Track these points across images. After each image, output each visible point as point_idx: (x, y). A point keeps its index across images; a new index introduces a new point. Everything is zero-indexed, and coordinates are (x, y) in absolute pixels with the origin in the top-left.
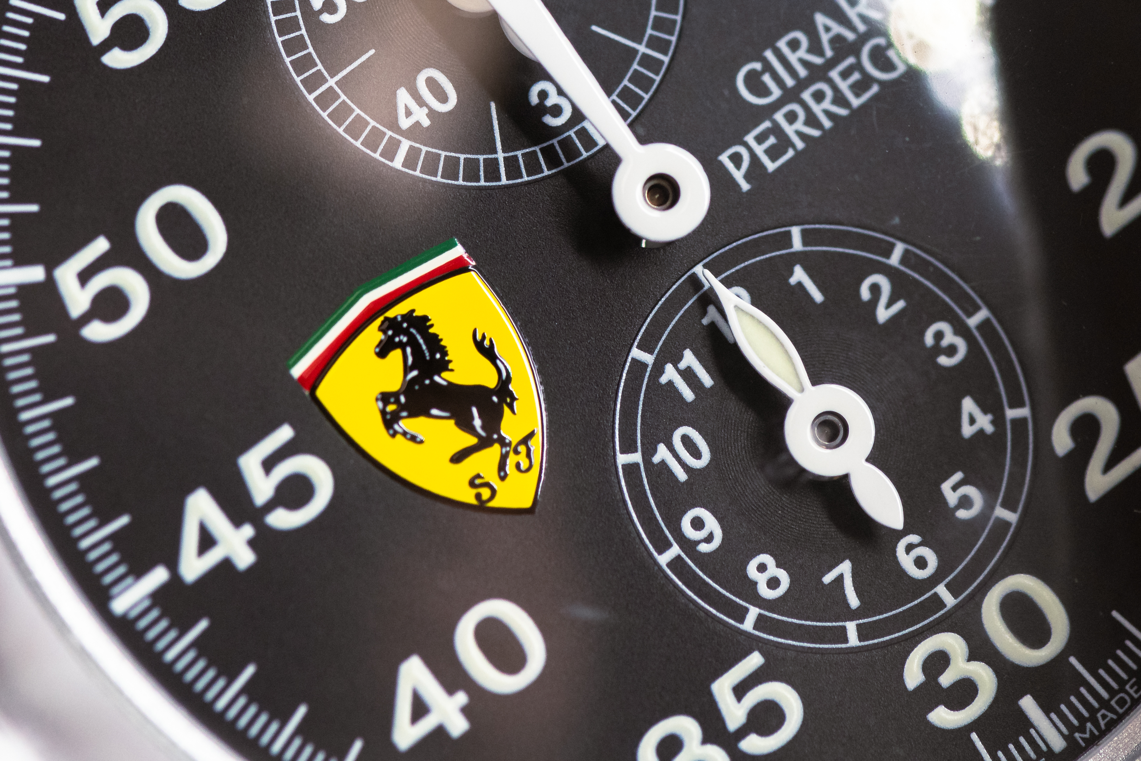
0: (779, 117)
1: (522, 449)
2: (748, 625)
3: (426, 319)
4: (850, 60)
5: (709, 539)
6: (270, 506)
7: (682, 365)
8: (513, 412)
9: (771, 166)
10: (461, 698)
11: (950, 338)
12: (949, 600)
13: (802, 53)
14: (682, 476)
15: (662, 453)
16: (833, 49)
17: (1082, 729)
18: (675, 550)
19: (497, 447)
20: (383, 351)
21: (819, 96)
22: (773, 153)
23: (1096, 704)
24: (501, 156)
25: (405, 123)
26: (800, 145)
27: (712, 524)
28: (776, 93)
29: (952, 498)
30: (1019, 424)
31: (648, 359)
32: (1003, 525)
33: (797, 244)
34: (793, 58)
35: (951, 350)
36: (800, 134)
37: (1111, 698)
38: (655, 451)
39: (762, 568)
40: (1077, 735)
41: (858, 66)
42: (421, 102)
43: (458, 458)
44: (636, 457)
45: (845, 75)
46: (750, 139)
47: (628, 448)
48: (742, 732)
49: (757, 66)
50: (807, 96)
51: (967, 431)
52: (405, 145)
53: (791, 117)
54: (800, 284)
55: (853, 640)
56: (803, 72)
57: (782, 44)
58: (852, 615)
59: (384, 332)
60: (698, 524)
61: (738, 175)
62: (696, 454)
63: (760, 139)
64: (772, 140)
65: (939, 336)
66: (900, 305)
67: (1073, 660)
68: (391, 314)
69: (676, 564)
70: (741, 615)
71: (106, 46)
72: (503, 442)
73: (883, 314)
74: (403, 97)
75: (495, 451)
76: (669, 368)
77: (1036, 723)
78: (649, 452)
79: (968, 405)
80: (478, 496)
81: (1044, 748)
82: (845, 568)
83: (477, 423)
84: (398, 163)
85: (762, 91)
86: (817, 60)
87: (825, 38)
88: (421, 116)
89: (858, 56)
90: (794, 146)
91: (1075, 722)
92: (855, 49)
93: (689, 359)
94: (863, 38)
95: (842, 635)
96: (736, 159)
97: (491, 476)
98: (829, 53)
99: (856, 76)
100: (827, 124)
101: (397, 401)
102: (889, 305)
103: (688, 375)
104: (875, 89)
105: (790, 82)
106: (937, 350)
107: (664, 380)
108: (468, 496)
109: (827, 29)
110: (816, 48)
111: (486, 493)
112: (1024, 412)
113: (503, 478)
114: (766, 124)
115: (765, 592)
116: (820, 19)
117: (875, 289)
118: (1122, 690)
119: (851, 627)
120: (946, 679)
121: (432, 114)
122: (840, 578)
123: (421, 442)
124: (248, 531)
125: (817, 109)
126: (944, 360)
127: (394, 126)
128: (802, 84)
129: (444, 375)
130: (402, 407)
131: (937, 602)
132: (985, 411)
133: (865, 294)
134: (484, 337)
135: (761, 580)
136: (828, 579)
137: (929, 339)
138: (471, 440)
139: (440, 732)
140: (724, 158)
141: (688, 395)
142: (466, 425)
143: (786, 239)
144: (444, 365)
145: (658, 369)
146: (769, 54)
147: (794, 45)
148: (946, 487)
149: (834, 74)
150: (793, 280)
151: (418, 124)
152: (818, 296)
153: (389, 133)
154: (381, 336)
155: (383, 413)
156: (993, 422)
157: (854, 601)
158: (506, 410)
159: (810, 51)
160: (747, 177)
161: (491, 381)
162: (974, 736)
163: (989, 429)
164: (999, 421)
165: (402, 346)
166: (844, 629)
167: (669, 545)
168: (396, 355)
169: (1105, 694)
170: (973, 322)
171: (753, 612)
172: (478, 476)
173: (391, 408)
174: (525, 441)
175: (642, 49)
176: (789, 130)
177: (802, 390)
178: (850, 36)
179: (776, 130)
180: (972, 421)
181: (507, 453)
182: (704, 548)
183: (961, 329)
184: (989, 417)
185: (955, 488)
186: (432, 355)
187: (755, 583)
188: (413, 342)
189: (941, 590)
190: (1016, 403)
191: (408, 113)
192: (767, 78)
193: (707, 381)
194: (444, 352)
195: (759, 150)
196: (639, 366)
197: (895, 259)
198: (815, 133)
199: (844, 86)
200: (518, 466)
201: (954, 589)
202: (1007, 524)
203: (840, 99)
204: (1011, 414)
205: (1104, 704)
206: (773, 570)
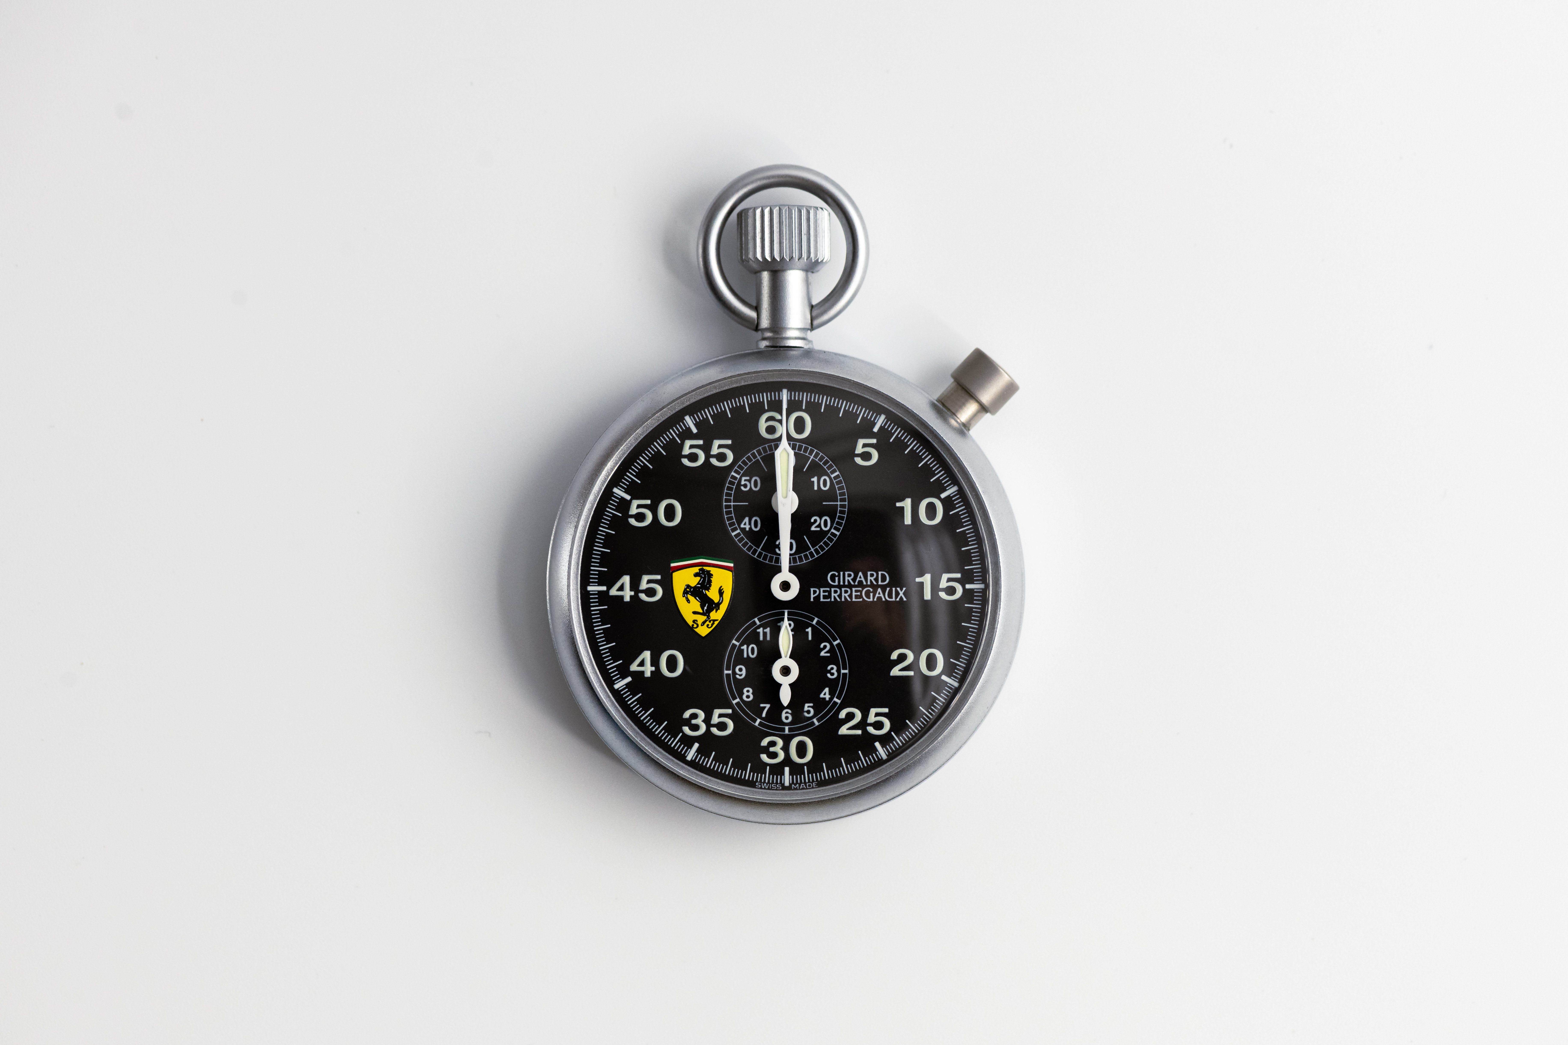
0: (833, 590)
1: (712, 622)
2: (734, 702)
3: (712, 575)
4: (860, 589)
5: (741, 675)
6: (642, 591)
7: (765, 630)
8: (716, 612)
9: (822, 600)
10: (653, 669)
11: (834, 671)
12: (787, 732)
13: (850, 579)
14: (745, 656)
15: (745, 647)
16: (858, 583)
17: (795, 785)
18: (730, 672)
19: (706, 617)
20: (696, 575)
21: (846, 592)
22: (825, 597)
23: (803, 782)
24: (759, 550)
25: (742, 526)
26: (833, 600)
27: (744, 672)
28: (837, 583)
29: (806, 708)
30: (836, 703)
31: (758, 623)
32: (813, 723)
33: (814, 622)
34: (847, 578)
35: (832, 674)
36: (834, 597)
37: (808, 783)
38: (743, 646)
39: (748, 691)
40: (793, 785)
41: (861, 592)
42: (750, 524)
43: (695, 613)
44: (737, 644)
45: (856, 591)
46: (822, 590)
47: (737, 640)
48: (714, 726)
49: (837, 574)
50: (843, 589)
51: (822, 696)
52: (738, 531)
53: (836, 592)
54: (808, 632)
55: (757, 724)
56: (846, 583)
57: (847, 573)
58: (761, 718)
59: (700, 571)
60: (740, 670)
61: (812, 596)
62: (753, 654)
63: (824, 591)
64: (827, 594)
65: (832, 669)
66: (829, 655)
67: (805, 767)
68: (705, 568)
69: (728, 675)
70: (734, 698)
71: (685, 457)
72: (708, 617)
73: (823, 654)
74: (747, 520)
75: (705, 618)
76: (761, 629)
77: (785, 775)
78: (742, 645)
79: (827, 690)
80: (693, 625)
81: (783, 782)
82: (768, 706)
83: (706, 608)
84: (733, 534)
85: (834, 581)
86: (852, 583)
87: (858, 579)
88: (747, 527)
89: (863, 589)
90: (831, 599)
91: (795, 782)
92: (864, 587)
93: (768, 630)
94: (867, 586)
95: (755, 721)
96: (815, 592)
97: (700, 623)
98: (856, 583)
99: (859, 594)
100: (843, 600)
101: (690, 589)
102: (825, 653)
103: (765, 634)
104: (861, 600)
105: (842, 583)
106: (829, 672)
107: (758, 630)
108: (691, 623)
109: (860, 577)
110: (854, 580)
111: (695, 626)
112: (839, 701)
113: (702, 625)
114: (828, 589)
115: (744, 697)
116: (860, 574)
117: (825, 647)
118: (812, 783)
119: (759, 720)
120: (772, 749)
121: (750, 528)
122: (765, 707)
123: (689, 603)
124: (633, 593)
125: (843, 594)
126: (829, 675)
127: (739, 525)
128: (844, 586)
129: (706, 591)
130: (690, 591)
131: (784, 730)
132: (830, 694)
133: (822, 646)
134: (723, 589)
135: (746, 693)
136: (762, 705)
137: (829, 668)
138: (701, 611)
139: (643, 673)
140: (812, 590)
141: (761, 638)
142: (702, 607)
143: (813, 620)
144: (708, 589)
145: (759, 627)
146: (842, 573)
147: (849, 575)
148: (807, 705)
149: (854, 589)
150: (807, 630)
151: (745, 528)
152: (810, 638)
153: (737, 526)
154: (698, 571)
155: (685, 589)
156: (829, 698)
157: (764, 715)
158: (715, 610)
159: (852, 579)
160: (814, 598)
161: (716, 601)
162: (768, 767)
163: (827, 699)
164: (831, 699)
165: (701, 577)
166: (757, 720)
167: (730, 670)
168: (698, 578)
169: (807, 781)
170: (843, 671)
171: (738, 700)
172: (697, 621)
173: (688, 590)
174: (714, 621)
175: (812, 550)
176: (833, 594)
177: (786, 657)
178: (865, 583)
179: (830, 592)
180: (825, 694)
181: (707, 620)
182: (738, 676)
183: (838, 671)
184: (830, 696)
185: (808, 707)
186: (707, 585)
187: (743, 694)
188: (704, 578)
189: (787, 728)
190: (838, 698)
191: (745, 524)
192: (837, 578)
193: (768, 638)
194: (710, 586)
195: (822, 594)
196: (754, 623)
197: (835, 643)
198: (838, 600)
199: (854, 594)
200: (708, 625)
201: (790, 730)
202: (814, 724)
203: (850, 596)
204: (835, 699)
205: (805, 783)
206: (750, 694)
